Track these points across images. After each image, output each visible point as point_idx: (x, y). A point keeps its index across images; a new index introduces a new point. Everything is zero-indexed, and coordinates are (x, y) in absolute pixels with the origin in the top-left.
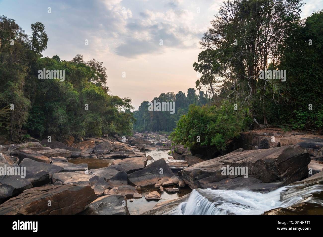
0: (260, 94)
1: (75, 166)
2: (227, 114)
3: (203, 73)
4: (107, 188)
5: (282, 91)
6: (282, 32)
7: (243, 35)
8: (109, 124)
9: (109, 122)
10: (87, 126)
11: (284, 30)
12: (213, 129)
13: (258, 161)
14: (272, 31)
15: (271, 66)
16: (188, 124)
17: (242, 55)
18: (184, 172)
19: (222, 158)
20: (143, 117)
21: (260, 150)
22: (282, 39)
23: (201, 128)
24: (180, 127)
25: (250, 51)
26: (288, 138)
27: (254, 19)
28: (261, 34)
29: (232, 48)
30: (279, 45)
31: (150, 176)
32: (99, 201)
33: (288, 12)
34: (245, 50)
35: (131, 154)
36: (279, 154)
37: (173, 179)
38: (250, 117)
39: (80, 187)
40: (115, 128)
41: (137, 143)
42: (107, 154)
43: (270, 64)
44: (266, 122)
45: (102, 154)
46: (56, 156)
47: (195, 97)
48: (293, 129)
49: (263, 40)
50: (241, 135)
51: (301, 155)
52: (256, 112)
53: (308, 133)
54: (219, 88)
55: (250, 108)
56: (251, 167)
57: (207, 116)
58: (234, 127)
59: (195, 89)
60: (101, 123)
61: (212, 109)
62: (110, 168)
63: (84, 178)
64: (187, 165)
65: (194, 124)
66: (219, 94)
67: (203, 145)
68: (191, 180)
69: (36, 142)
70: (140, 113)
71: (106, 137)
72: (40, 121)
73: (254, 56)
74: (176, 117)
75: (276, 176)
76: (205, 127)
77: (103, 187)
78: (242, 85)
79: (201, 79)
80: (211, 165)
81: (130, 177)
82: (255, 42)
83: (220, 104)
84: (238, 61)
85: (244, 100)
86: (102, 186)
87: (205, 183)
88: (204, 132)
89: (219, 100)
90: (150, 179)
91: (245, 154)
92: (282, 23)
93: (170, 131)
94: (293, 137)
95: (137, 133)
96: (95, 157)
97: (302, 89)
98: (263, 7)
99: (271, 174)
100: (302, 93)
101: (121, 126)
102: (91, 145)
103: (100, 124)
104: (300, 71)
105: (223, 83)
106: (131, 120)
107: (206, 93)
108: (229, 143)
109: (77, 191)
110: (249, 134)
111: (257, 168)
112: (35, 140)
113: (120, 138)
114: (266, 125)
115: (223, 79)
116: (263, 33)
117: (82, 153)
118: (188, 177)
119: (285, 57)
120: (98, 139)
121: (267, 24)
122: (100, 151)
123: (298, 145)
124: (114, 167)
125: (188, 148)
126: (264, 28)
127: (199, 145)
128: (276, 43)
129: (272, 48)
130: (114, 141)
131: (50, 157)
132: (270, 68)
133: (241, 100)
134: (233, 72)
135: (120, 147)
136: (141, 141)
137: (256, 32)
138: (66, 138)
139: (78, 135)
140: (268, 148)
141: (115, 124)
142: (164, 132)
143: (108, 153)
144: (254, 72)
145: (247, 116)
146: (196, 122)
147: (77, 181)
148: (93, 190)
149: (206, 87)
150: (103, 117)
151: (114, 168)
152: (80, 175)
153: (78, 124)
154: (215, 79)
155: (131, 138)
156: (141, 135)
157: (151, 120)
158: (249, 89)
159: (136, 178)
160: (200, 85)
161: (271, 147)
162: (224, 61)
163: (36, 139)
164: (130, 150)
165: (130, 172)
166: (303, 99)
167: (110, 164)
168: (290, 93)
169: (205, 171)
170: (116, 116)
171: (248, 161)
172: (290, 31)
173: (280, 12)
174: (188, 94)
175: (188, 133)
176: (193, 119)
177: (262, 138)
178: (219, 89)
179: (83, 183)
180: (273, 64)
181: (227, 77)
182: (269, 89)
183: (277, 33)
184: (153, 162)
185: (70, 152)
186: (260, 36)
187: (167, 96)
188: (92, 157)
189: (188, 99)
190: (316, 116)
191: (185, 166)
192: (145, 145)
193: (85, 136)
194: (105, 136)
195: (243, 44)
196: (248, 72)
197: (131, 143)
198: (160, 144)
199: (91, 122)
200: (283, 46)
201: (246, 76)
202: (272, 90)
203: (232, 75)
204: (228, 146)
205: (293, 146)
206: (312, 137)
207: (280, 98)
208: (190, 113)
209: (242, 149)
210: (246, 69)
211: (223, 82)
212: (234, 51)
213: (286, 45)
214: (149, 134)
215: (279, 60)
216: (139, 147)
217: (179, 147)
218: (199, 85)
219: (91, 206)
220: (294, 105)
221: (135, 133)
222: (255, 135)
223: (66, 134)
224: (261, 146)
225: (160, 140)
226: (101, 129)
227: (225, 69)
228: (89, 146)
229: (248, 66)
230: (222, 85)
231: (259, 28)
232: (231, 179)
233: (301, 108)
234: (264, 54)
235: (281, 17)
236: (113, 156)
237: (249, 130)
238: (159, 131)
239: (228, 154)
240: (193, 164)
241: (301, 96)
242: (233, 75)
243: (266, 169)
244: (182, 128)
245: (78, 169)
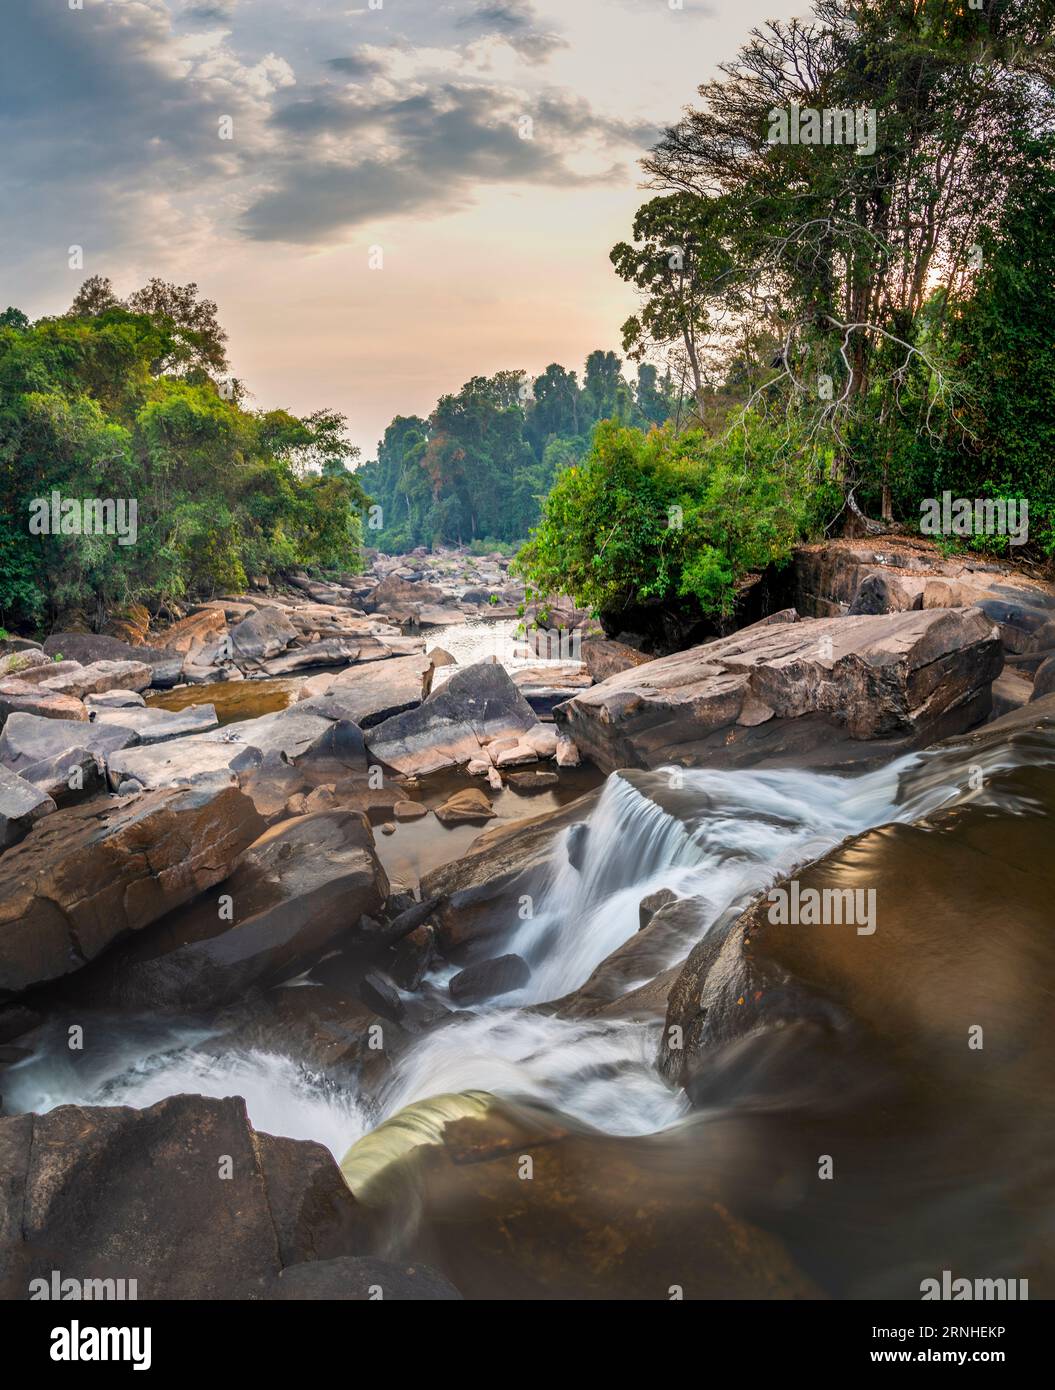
0: (882, 397)
1: (173, 719)
2: (749, 469)
3: (656, 289)
4: (296, 788)
5: (960, 402)
6: (1001, 187)
7: (846, 160)
8: (268, 535)
9: (266, 522)
10: (187, 555)
11: (1009, 181)
12: (689, 527)
13: (846, 659)
14: (964, 170)
15: (939, 299)
16: (590, 506)
17: (830, 234)
18: (574, 707)
19: (717, 647)
20: (401, 486)
21: (855, 617)
22: (995, 209)
23: (642, 523)
24: (556, 519)
25: (864, 224)
26: (949, 582)
27: (902, 109)
28: (920, 172)
29: (794, 201)
30: (982, 227)
31: (449, 731)
32: (276, 839)
33: (1039, 125)
34: (847, 218)
35: (365, 646)
36: (915, 639)
37: (535, 739)
38: (835, 486)
39: (203, 795)
40: (290, 546)
41: (387, 599)
42: (276, 657)
43: (935, 291)
44: (887, 514)
45: (261, 661)
46: (104, 691)
47: (620, 390)
48: (971, 549)
49: (924, 195)
50: (794, 556)
51: (982, 645)
52: (857, 468)
53: (1013, 569)
54: (723, 358)
55: (838, 450)
56: (818, 685)
57: (668, 471)
58: (770, 522)
59: (619, 357)
60: (237, 535)
61: (690, 443)
62: (298, 711)
63: (211, 758)
64: (588, 680)
65: (614, 507)
66: (722, 383)
67: (649, 593)
68: (601, 738)
69: (29, 651)
70: (385, 472)
71: (263, 589)
72: (22, 570)
73: (878, 248)
74: (538, 477)
75: (894, 716)
76: (659, 518)
77: (280, 788)
78: (817, 352)
79: (648, 312)
80: (676, 674)
81: (372, 740)
82: (890, 192)
83: (722, 424)
84: (813, 254)
85: (819, 415)
86: (278, 784)
87: (652, 746)
88: (656, 541)
89: (719, 404)
90: (450, 742)
91: (802, 632)
92: (1008, 154)
93: (518, 537)
94: (966, 577)
95: (383, 558)
96: (235, 674)
97: (1026, 409)
98: (947, 79)
99: (880, 709)
100: (1023, 421)
101: (315, 535)
102: (213, 629)
103: (231, 539)
104: (1033, 341)
105: (740, 336)
106: (351, 505)
107: (668, 377)
108: (748, 589)
109: (196, 810)
110: (824, 555)
111: (839, 685)
112: (21, 643)
113: (316, 586)
114: (888, 523)
115: (743, 319)
116: (930, 170)
117: (186, 667)
118: (590, 728)
119: (995, 279)
120: (233, 601)
121: (951, 142)
122: (249, 647)
123: (978, 610)
124: (311, 708)
125: (591, 606)
126: (936, 152)
127: (634, 596)
128: (973, 218)
129: (954, 231)
130: (297, 600)
131: (85, 695)
132: (931, 303)
133: (807, 416)
134: (787, 295)
135: (321, 625)
136: (400, 588)
137: (902, 157)
138: (120, 618)
139: (159, 596)
140: (882, 611)
141: (288, 530)
142: (491, 546)
143: (282, 654)
144: (871, 307)
145: (823, 483)
146: (622, 495)
147: (189, 774)
148: (249, 799)
149: (668, 348)
150: (239, 508)
151: (311, 710)
152: (195, 748)
153: (150, 555)
154: (706, 315)
155: (359, 582)
156: (399, 565)
157: (435, 498)
158: (843, 372)
159: (398, 744)
160: (642, 339)
161: (893, 610)
162: (753, 246)
163: (25, 640)
164: (361, 631)
165: (370, 721)
166: (1022, 444)
167: (294, 697)
168: (985, 412)
169: (655, 699)
170: (291, 497)
171: (810, 660)
172: (1029, 190)
173: (1010, 113)
174: (586, 375)
175: (590, 544)
176: (610, 487)
177: (868, 572)
178: (721, 358)
179: (212, 780)
180: (947, 292)
181: (760, 315)
182: (916, 386)
183: (981, 184)
184: (456, 676)
185: (145, 666)
186: (916, 176)
187: (497, 388)
188: (226, 675)
189: (589, 398)
190: (1047, 513)
191: (578, 683)
192: (418, 606)
193: (185, 598)
194: (259, 587)
195: (839, 192)
196: (847, 306)
197: (363, 604)
198: (478, 598)
199: (195, 536)
200: (994, 234)
201: (836, 318)
202: (927, 391)
203: (780, 306)
204: (743, 600)
205: (961, 609)
206: (1022, 585)
207: (950, 428)
208: (597, 460)
209: (793, 611)
210: (842, 290)
211: (740, 331)
212: (797, 214)
213: (1005, 236)
214: (431, 560)
215: (971, 283)
216: (395, 614)
217: (554, 604)
218: (635, 339)
219: (253, 858)
220: (989, 461)
221: (376, 559)
222: (845, 559)
223: (116, 599)
224: (859, 604)
225: (478, 581)
226: (238, 558)
227: (753, 279)
228: (205, 632)
229: (848, 282)
230: (734, 344)
231: (917, 146)
232: (747, 731)
233: (1010, 477)
234: (921, 247)
235: (1009, 133)
236: (300, 664)
237: (827, 538)
238: (470, 542)
239: (742, 633)
240: (609, 675)
241: (1018, 433)
242: (784, 308)
243: (868, 690)
244: (563, 524)
245: (184, 728)
